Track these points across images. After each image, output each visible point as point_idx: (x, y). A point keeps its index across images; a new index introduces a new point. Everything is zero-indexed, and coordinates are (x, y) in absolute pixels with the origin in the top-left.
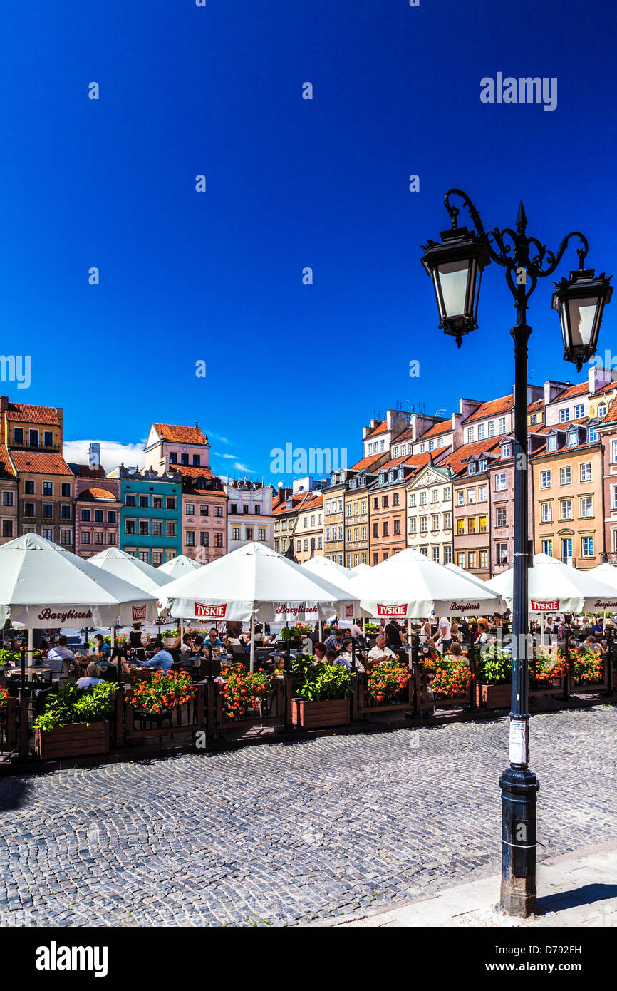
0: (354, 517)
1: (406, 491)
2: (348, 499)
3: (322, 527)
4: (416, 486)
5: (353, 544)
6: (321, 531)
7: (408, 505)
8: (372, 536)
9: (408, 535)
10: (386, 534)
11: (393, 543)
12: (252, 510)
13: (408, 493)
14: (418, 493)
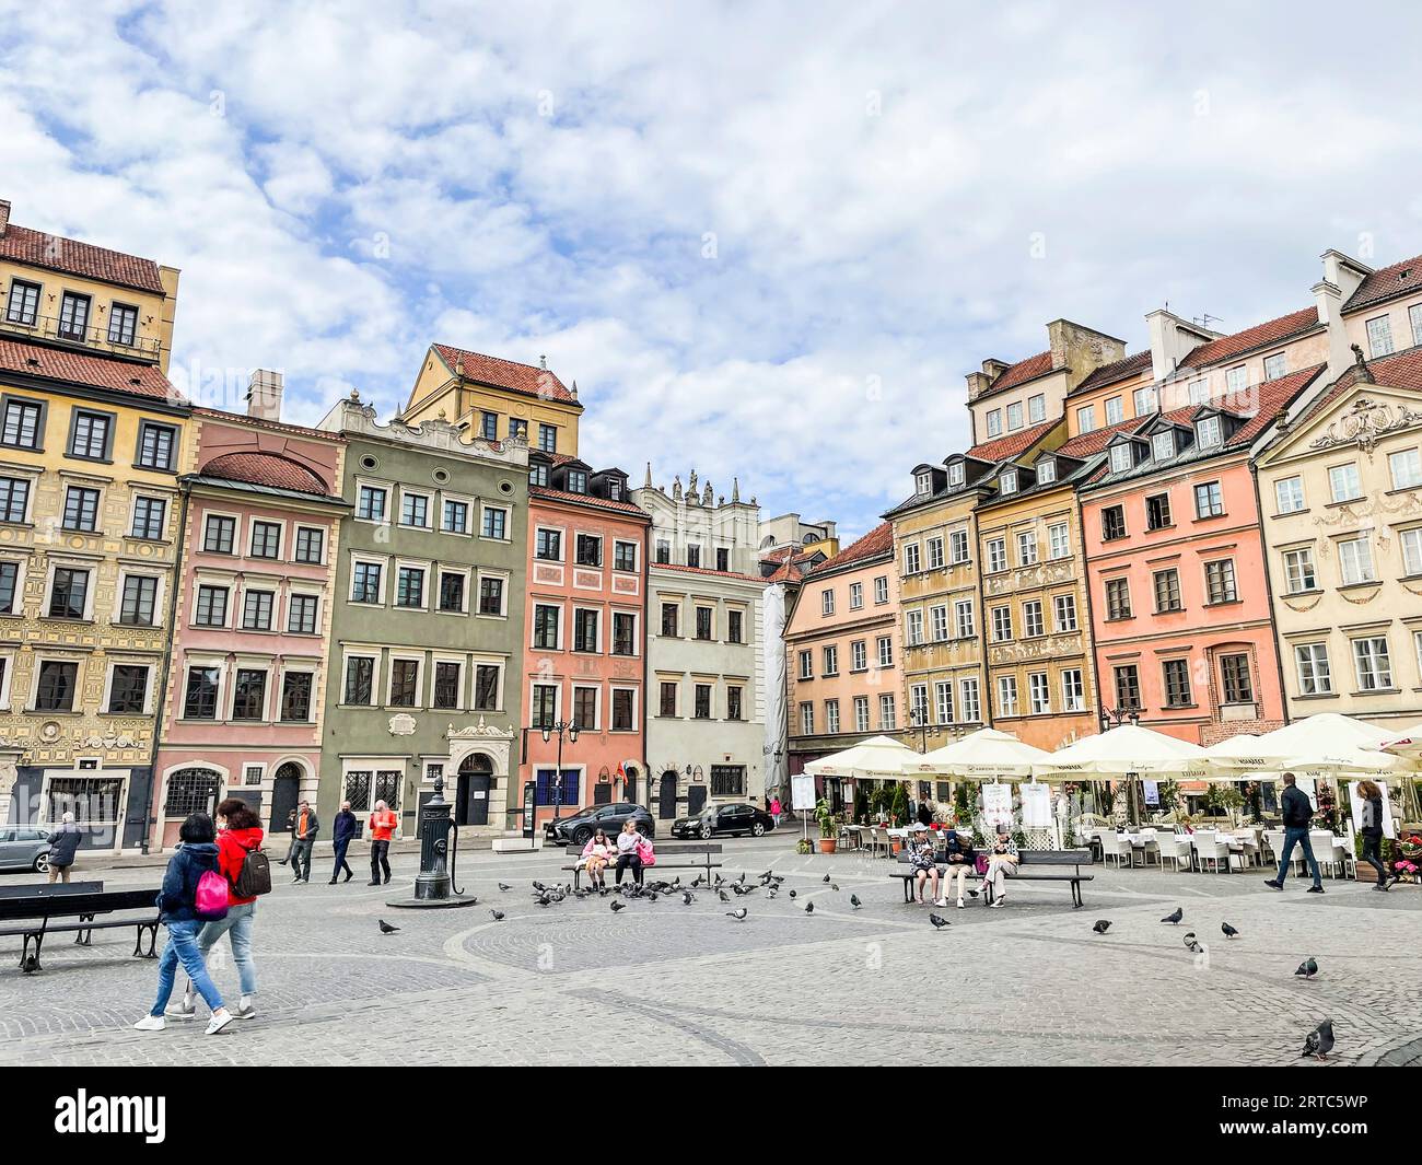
0: (1020, 570)
1: (1255, 471)
2: (988, 522)
3: (893, 606)
4: (1304, 447)
5: (1018, 646)
6: (888, 620)
7: (1267, 512)
8: (1102, 612)
9: (1279, 604)
10: (1169, 606)
11: (1203, 631)
12: (708, 560)
13: (1262, 476)
14: (1314, 471)
